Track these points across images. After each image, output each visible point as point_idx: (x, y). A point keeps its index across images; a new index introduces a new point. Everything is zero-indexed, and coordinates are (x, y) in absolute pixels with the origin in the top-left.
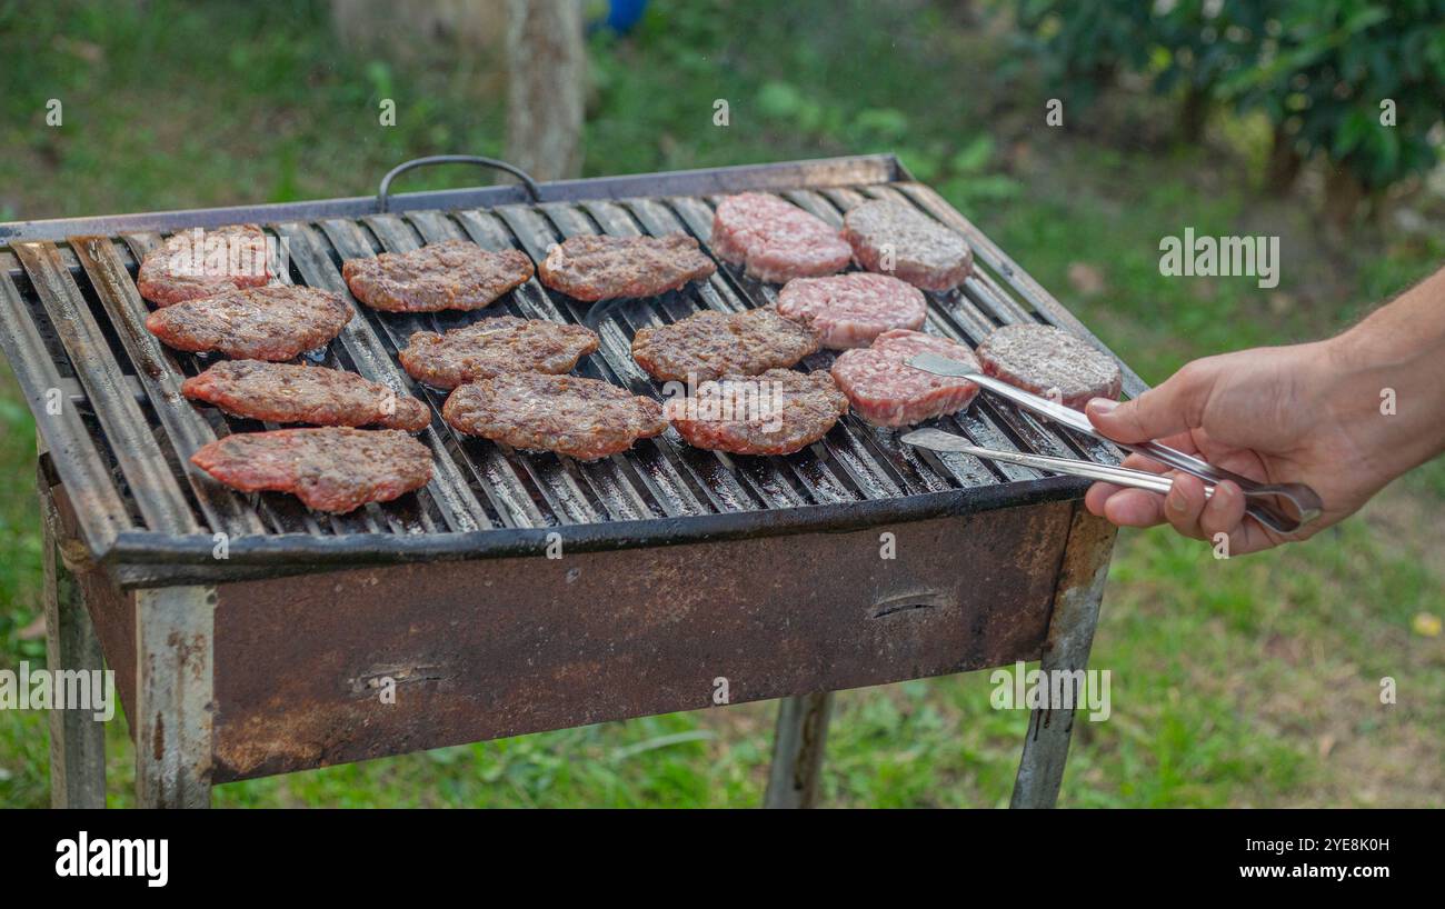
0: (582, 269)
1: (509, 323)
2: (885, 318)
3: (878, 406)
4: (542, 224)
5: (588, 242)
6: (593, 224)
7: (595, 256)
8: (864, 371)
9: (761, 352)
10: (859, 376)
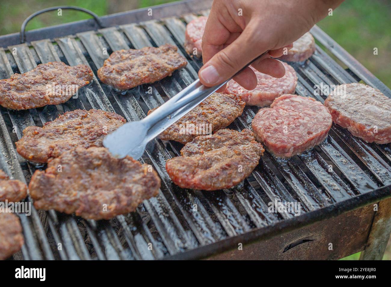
0: (119, 72)
1: (77, 114)
2: (277, 87)
3: (279, 148)
4: (101, 42)
5: (122, 54)
6: (126, 39)
7: (126, 62)
8: (270, 125)
9: (215, 118)
10: (267, 128)
